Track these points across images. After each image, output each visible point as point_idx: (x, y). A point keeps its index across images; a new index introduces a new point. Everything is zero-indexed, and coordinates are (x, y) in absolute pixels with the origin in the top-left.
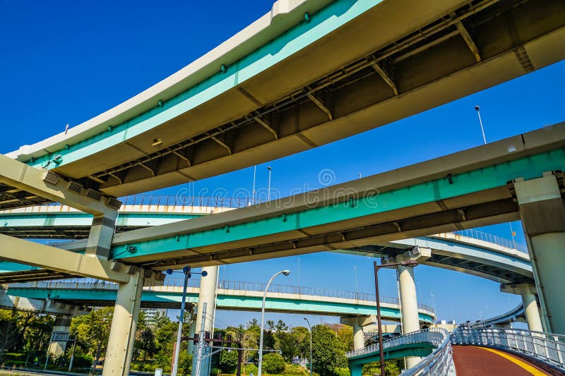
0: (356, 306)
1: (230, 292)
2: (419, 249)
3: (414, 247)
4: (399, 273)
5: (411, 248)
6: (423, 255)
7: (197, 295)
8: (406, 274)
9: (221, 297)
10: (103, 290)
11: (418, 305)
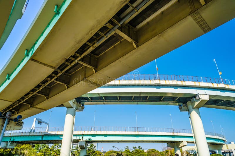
0: (173, 136)
2: (199, 95)
3: (196, 95)
4: (190, 113)
5: (195, 96)
6: (203, 99)
8: (194, 114)
11: (205, 132)
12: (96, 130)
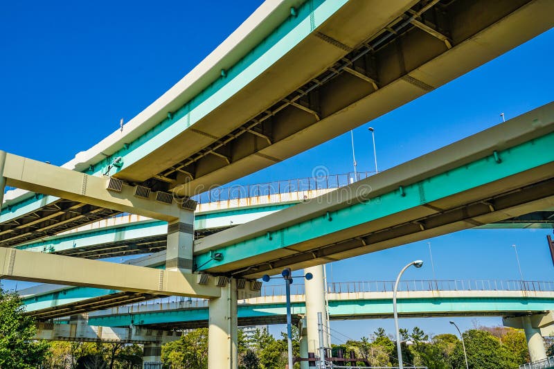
1: (344, 296)
7: (303, 304)
9: (333, 303)
10: (191, 309)
12: (337, 290)
